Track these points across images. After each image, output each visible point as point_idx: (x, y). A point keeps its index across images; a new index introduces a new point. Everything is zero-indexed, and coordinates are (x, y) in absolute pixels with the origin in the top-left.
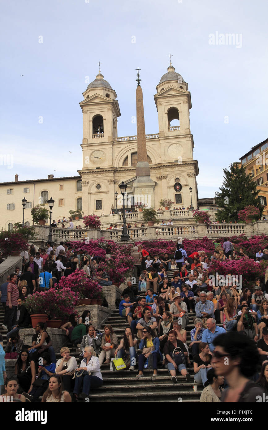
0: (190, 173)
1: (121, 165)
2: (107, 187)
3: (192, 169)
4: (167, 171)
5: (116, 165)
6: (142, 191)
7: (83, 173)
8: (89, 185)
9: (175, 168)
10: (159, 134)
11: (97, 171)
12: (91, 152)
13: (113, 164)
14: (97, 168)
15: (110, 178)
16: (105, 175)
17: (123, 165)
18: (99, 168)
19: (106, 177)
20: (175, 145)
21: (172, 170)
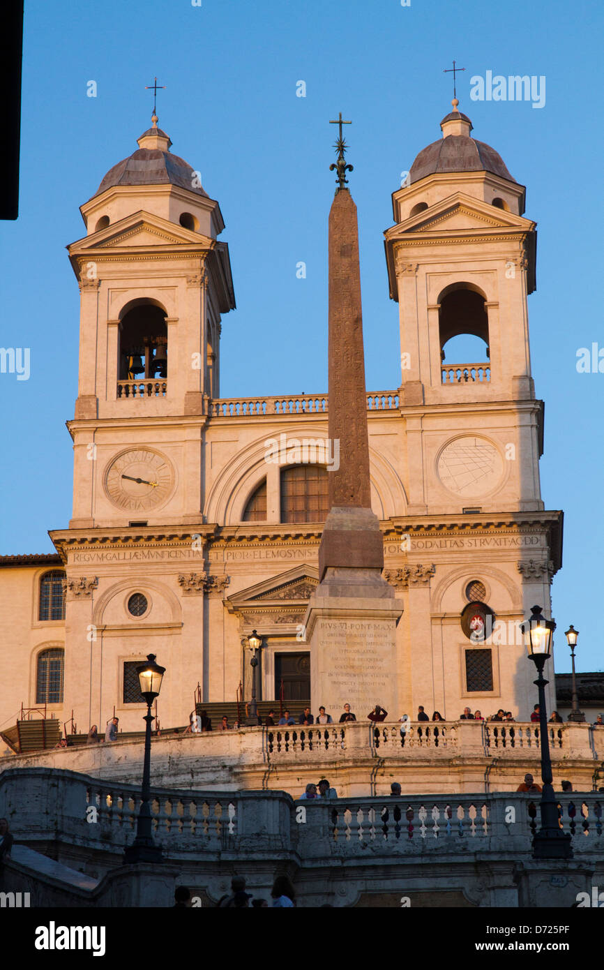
0: (531, 562)
1: (234, 517)
2: (175, 607)
3: (538, 545)
4: (431, 550)
5: (217, 512)
6: (348, 631)
7: (72, 541)
8: (97, 594)
9: (466, 540)
10: (401, 394)
11: (133, 535)
12: (111, 453)
13: (202, 511)
14: (133, 525)
15: (187, 570)
16: (169, 555)
17: (245, 516)
18: (143, 524)
19: (169, 563)
20: (470, 441)
21: (455, 548)
